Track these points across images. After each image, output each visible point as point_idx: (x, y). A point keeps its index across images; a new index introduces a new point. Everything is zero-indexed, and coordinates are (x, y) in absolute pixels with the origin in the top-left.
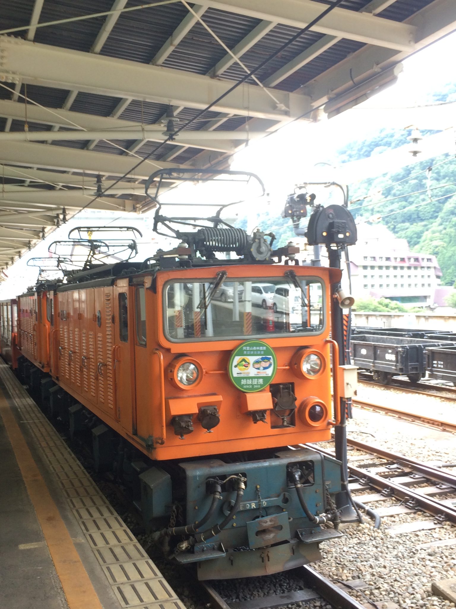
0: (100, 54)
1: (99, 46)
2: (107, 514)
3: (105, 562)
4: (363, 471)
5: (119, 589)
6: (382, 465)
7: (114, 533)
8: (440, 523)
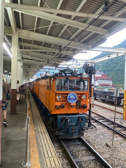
0: (48, 35)
1: (47, 34)
2: (42, 123)
3: (39, 134)
4: (94, 118)
5: (41, 140)
6: (99, 117)
7: (42, 128)
8: (109, 130)
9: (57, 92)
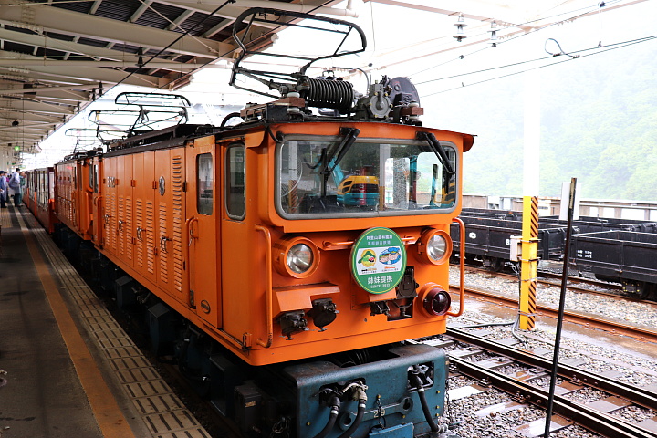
9: (289, 227)
